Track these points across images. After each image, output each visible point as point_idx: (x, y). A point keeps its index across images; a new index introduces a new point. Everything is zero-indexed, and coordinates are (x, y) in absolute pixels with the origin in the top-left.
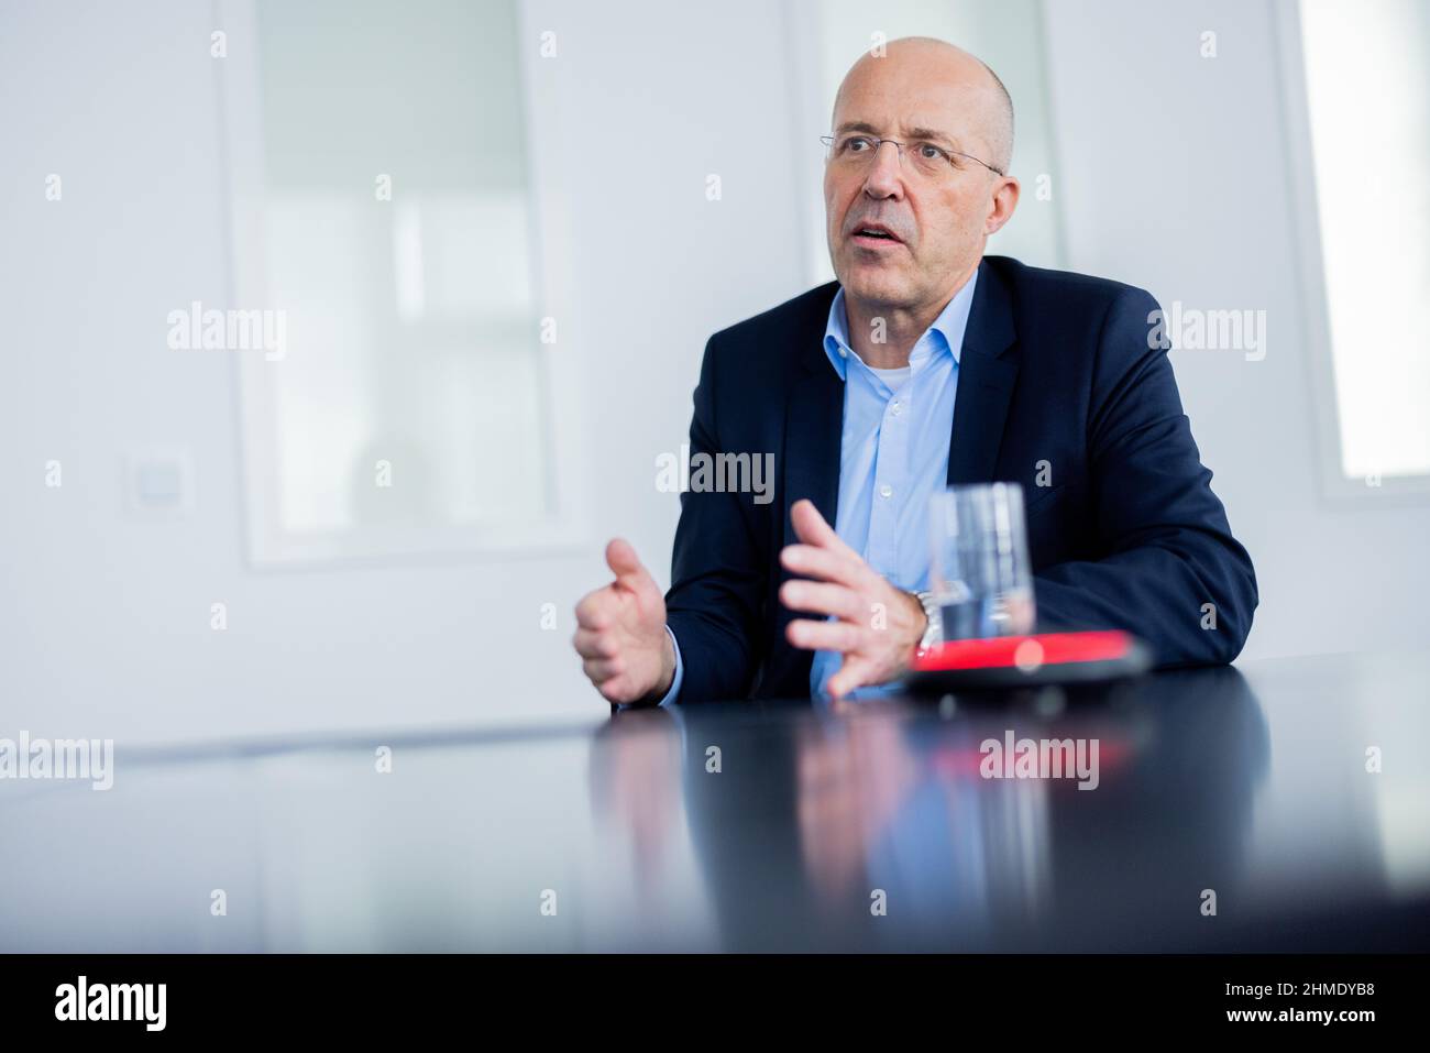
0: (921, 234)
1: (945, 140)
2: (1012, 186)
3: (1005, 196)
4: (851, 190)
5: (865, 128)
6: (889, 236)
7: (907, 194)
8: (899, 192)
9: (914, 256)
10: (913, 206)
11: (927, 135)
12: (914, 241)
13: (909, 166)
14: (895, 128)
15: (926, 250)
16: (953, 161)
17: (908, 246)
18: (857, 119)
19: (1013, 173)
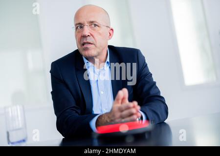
0: (96, 41)
1: (96, 22)
2: (112, 30)
3: (111, 32)
4: (80, 37)
5: (80, 24)
6: (90, 43)
7: (91, 35)
8: (90, 35)
9: (96, 46)
10: (93, 36)
11: (92, 22)
12: (95, 43)
13: (90, 29)
14: (86, 22)
15: (98, 44)
16: (99, 26)
17: (94, 44)
18: (78, 22)
19: (112, 27)
